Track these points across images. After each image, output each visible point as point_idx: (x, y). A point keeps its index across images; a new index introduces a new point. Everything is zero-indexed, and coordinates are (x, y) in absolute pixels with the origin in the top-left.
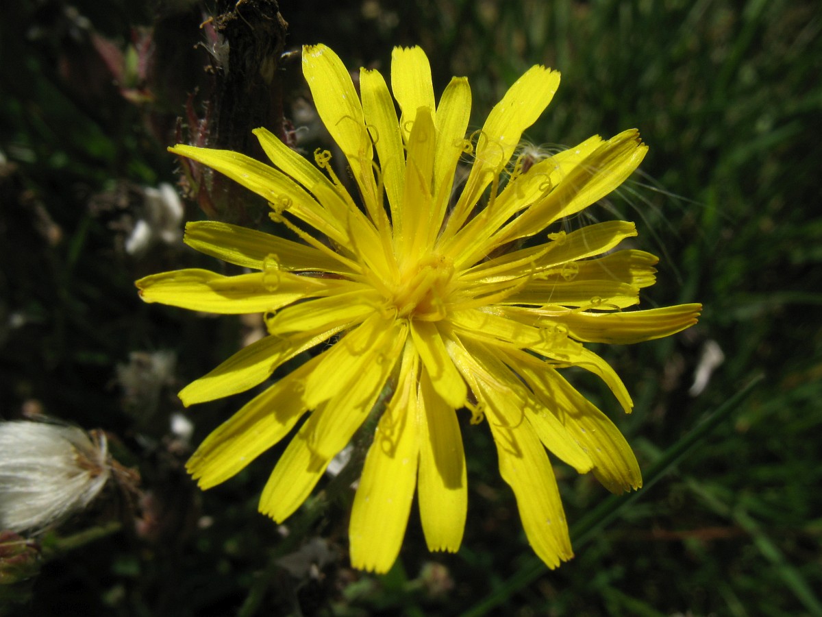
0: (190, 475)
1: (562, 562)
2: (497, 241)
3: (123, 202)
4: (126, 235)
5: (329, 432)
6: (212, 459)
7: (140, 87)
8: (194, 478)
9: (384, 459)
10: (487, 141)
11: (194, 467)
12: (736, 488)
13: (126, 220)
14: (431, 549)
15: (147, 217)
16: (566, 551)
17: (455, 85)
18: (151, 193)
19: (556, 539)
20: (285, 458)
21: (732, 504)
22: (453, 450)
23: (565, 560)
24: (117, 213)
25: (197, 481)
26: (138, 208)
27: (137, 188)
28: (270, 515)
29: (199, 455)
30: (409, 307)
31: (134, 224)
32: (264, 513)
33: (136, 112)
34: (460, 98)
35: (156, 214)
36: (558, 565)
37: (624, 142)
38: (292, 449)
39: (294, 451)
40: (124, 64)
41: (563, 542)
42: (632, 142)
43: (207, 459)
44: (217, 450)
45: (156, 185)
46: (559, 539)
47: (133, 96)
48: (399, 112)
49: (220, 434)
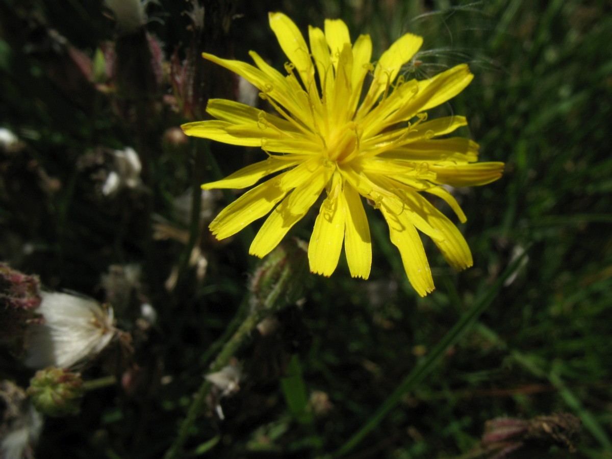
0: (212, 232)
1: (427, 293)
2: (386, 123)
3: (100, 160)
4: (102, 182)
5: (295, 204)
6: (225, 224)
7: (108, 82)
8: (213, 234)
9: (326, 222)
10: (381, 70)
11: (213, 228)
12: (550, 357)
13: (102, 172)
14: (353, 276)
15: (116, 170)
16: (431, 287)
17: (362, 39)
18: (119, 154)
19: (424, 280)
20: (265, 226)
21: (547, 369)
22: (363, 228)
23: (430, 292)
24: (96, 168)
25: (215, 235)
26: (110, 164)
27: (109, 151)
28: (256, 255)
29: (217, 221)
30: (336, 154)
31: (107, 175)
32: (253, 254)
33: (105, 100)
34: (365, 47)
35: (123, 168)
36: (426, 295)
37: (460, 71)
38: (269, 221)
39: (270, 222)
40: (92, 68)
41: (428, 281)
42: (464, 72)
43: (221, 224)
44: (228, 218)
45: (122, 149)
46: (426, 280)
47: (103, 88)
48: (330, 51)
49: (229, 209)
